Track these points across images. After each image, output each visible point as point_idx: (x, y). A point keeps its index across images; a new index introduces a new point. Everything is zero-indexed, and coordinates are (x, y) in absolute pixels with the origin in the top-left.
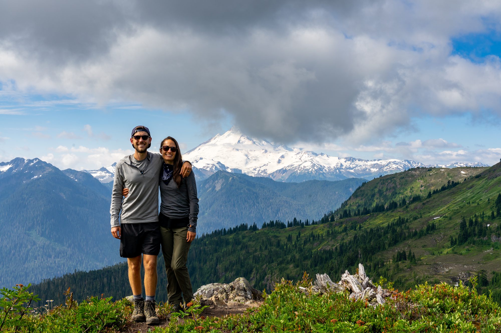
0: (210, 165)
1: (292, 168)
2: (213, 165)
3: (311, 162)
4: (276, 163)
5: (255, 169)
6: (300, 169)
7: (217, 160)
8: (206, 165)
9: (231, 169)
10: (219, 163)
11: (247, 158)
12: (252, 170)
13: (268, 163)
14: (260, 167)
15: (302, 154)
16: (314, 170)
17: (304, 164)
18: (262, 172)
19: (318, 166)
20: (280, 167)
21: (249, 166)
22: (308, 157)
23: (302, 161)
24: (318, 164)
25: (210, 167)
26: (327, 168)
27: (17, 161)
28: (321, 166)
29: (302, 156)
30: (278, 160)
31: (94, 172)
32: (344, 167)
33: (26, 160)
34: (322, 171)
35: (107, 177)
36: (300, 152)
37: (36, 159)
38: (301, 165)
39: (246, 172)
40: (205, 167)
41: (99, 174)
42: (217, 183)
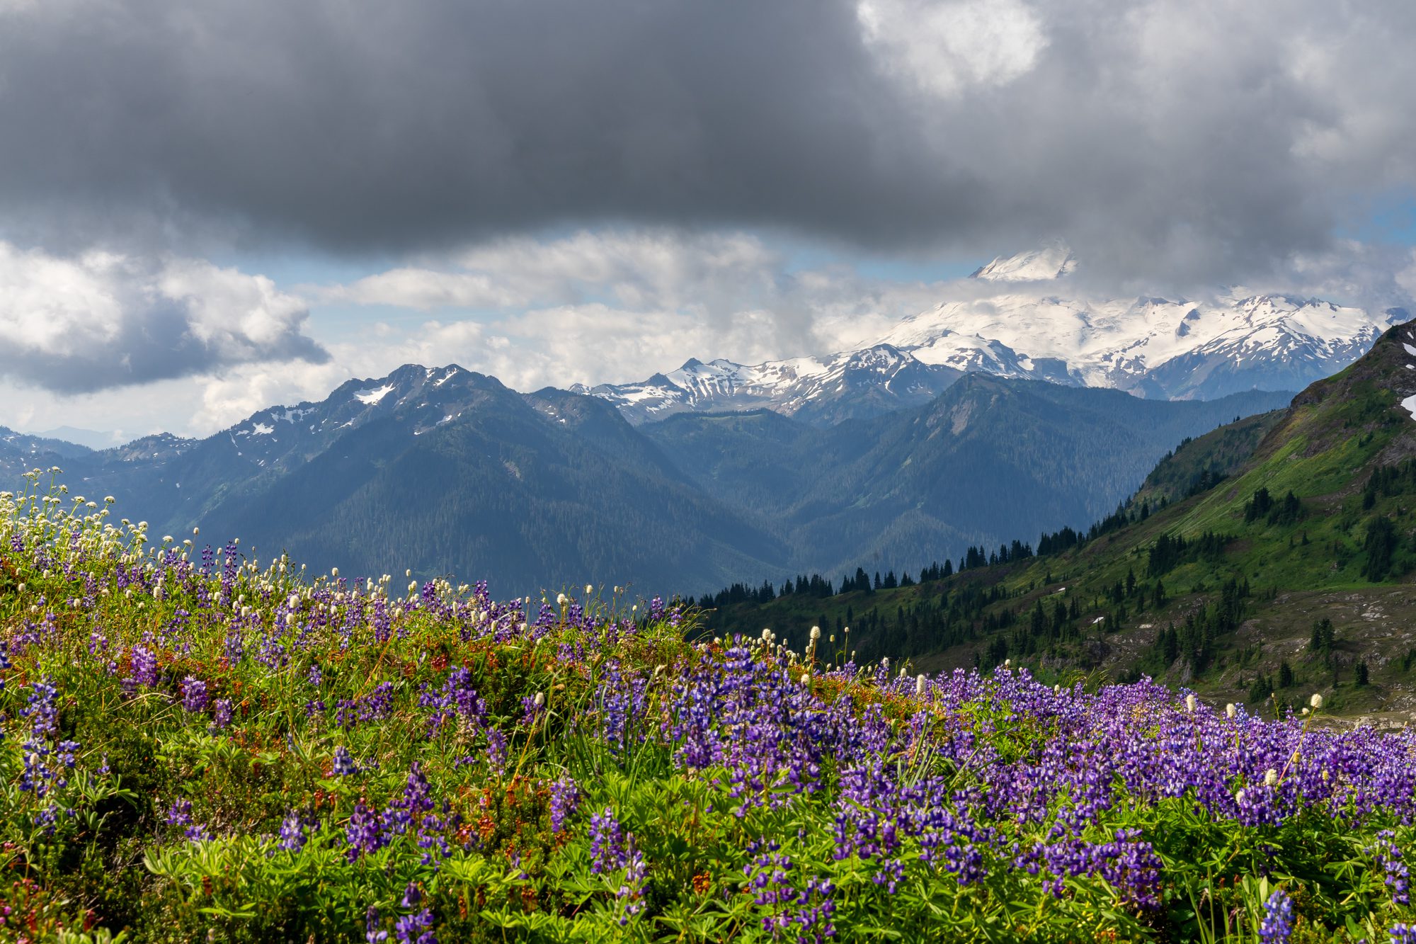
0: (970, 352)
1: (1220, 350)
2: (978, 351)
3: (1277, 330)
4: (1173, 335)
5: (1107, 358)
6: (1242, 351)
7: (989, 337)
8: (958, 352)
9: (1033, 361)
10: (995, 344)
11: (1085, 325)
12: (1097, 360)
13: (1147, 335)
14: (1124, 350)
15: (1253, 303)
16: (1285, 352)
17: (1255, 337)
18: (1128, 366)
19: (1299, 338)
20: (1187, 346)
21: (1089, 349)
22: (1273, 311)
23: (1251, 326)
24: (1300, 335)
25: (970, 358)
26: (1330, 345)
27: (406, 375)
28: (1310, 339)
29: (1255, 309)
30: (1178, 325)
31: (633, 388)
33: (428, 371)
34: (1311, 354)
35: (669, 402)
36: (1248, 300)
37: (451, 367)
38: (1247, 337)
39: (1080, 366)
40: (951, 359)
41: (645, 394)
42: (958, 412)
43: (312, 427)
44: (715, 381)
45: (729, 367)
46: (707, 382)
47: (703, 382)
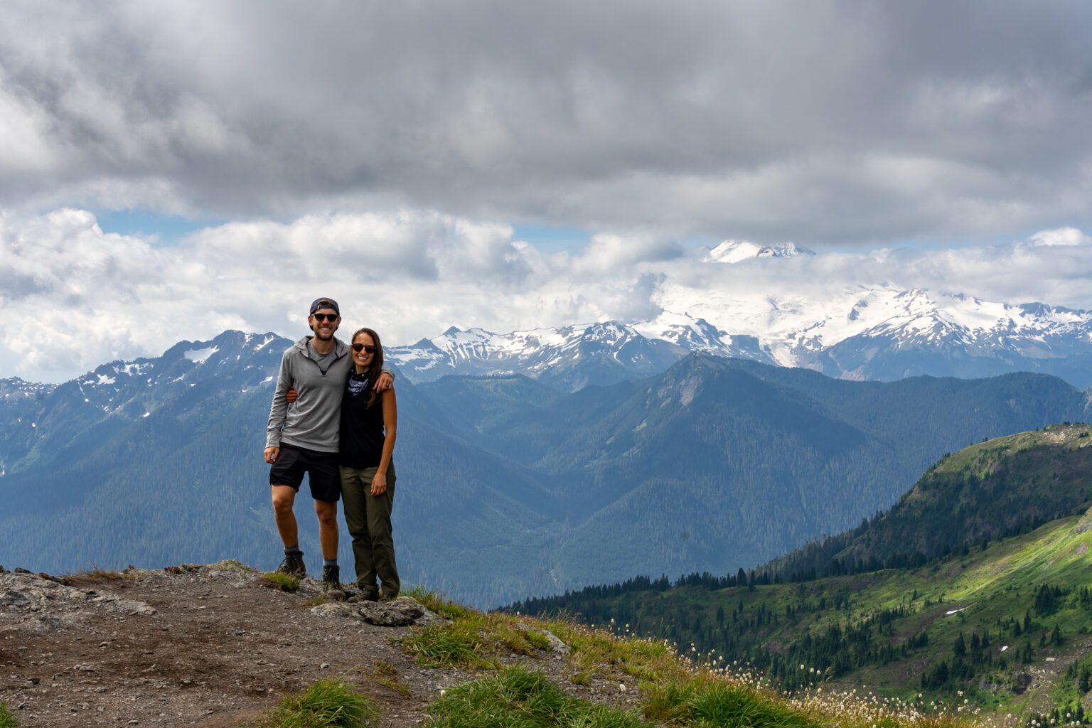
0: (681, 328)
1: (885, 333)
2: (688, 328)
3: (932, 319)
4: (845, 319)
5: (791, 336)
6: (903, 335)
7: (698, 315)
8: (671, 328)
9: (732, 337)
10: (701, 322)
11: (773, 308)
12: (784, 338)
13: (824, 318)
14: (805, 330)
15: (911, 295)
16: (938, 338)
17: (913, 324)
18: (808, 344)
19: (949, 326)
20: (855, 329)
21: (776, 328)
22: (928, 302)
23: (910, 313)
24: (950, 323)
25: (681, 333)
26: (974, 332)
27: (229, 339)
28: (958, 327)
29: (913, 300)
30: (850, 311)
31: (403, 350)
32: (1017, 330)
33: (247, 336)
34: (959, 340)
35: (434, 363)
36: (907, 292)
37: (268, 335)
38: (907, 324)
39: (769, 342)
40: (665, 333)
41: (413, 356)
42: (686, 386)
43: (149, 380)
44: (472, 346)
45: (483, 334)
46: (465, 347)
47: (461, 346)
